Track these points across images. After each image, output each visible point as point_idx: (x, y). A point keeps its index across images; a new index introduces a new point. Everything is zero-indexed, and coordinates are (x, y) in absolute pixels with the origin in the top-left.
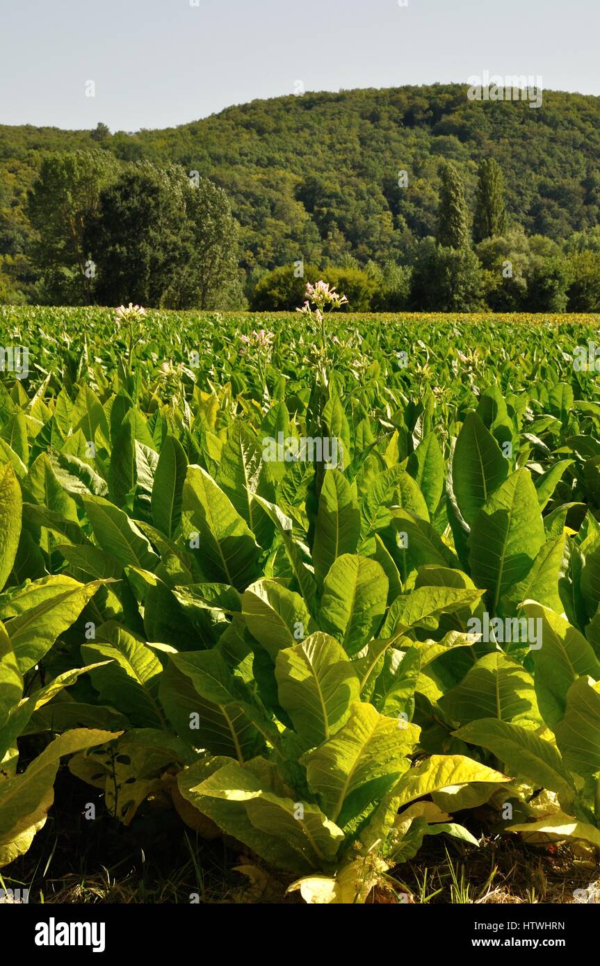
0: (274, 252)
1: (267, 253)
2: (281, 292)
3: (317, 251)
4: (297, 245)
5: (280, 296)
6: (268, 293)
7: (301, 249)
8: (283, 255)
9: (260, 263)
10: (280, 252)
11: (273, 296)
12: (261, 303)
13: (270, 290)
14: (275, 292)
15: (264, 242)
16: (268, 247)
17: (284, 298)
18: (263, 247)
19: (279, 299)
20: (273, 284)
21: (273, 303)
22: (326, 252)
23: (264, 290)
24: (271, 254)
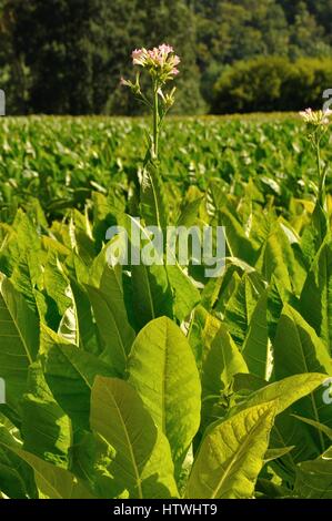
0: (232, 43)
1: (224, 45)
2: (246, 91)
3: (282, 40)
4: (258, 34)
5: (246, 96)
6: (232, 92)
7: (264, 39)
8: (242, 46)
9: (216, 57)
10: (239, 43)
11: (236, 96)
12: (223, 105)
13: (233, 88)
14: (240, 91)
15: (220, 33)
16: (225, 37)
17: (249, 97)
18: (218, 38)
19: (244, 100)
20: (237, 82)
21: (236, 104)
22: (293, 40)
23: (226, 89)
24: (228, 46)
